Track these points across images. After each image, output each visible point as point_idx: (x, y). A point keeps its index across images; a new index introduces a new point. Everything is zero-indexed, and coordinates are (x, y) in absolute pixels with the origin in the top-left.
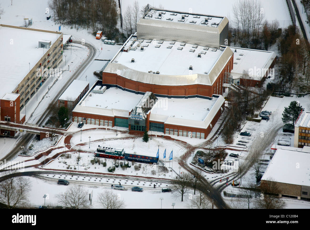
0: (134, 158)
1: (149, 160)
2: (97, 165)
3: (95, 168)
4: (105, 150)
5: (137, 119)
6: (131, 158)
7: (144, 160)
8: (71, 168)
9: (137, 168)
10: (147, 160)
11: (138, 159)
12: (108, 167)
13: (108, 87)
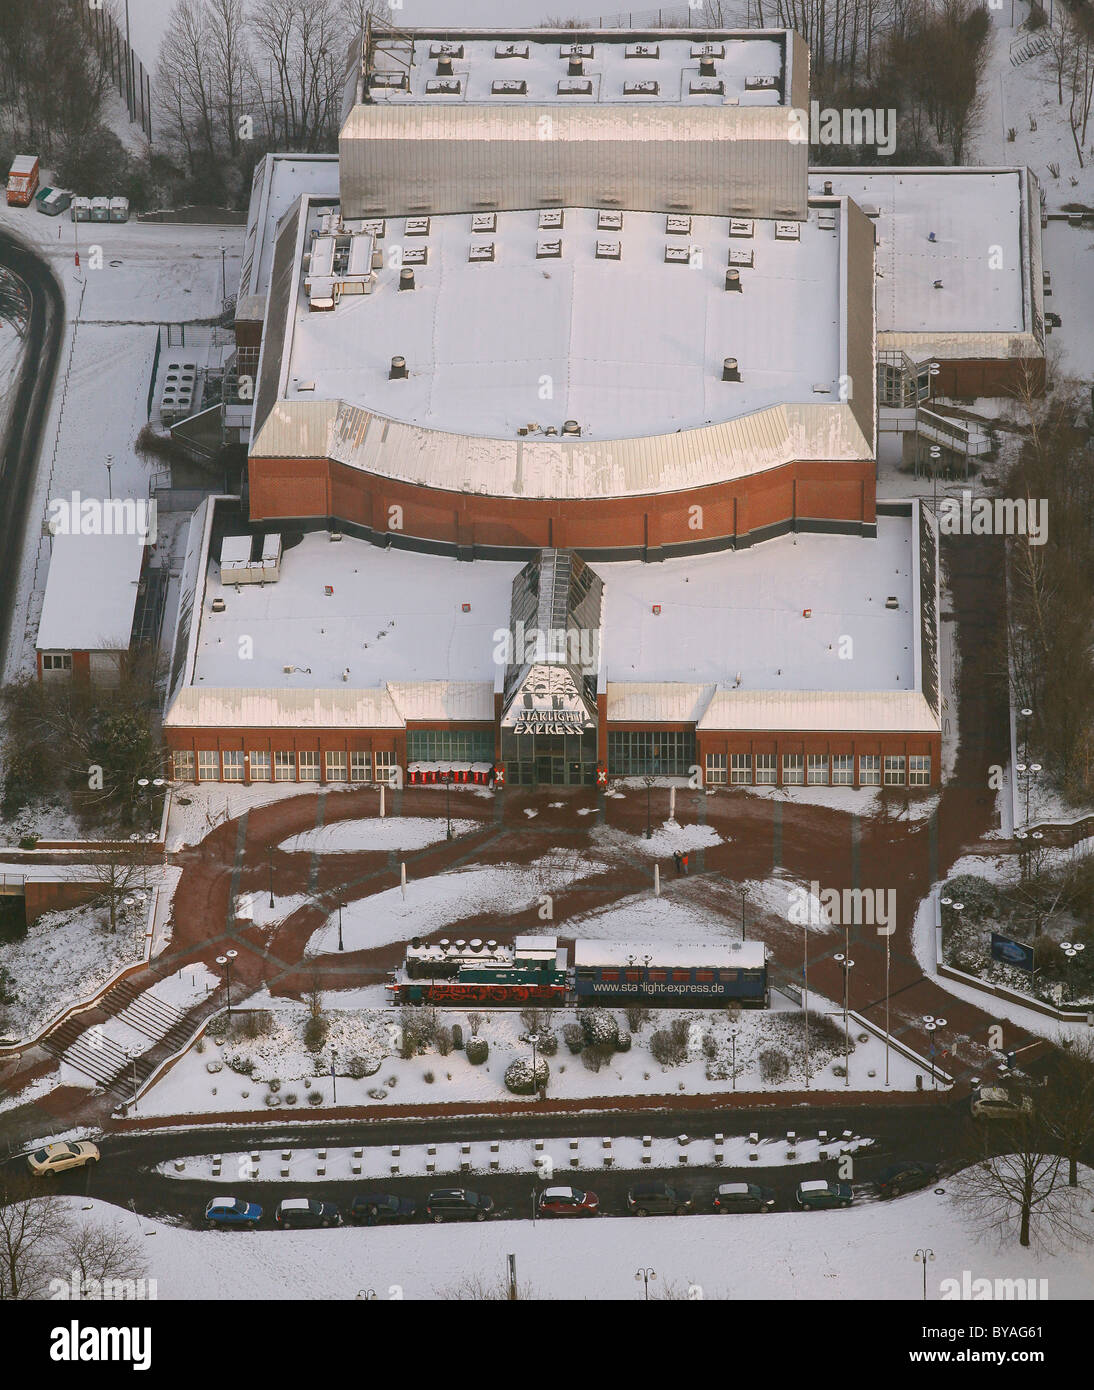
0: (627, 988)
1: (719, 989)
2: (431, 1059)
3: (429, 1079)
4: (455, 961)
5: (554, 729)
6: (615, 988)
7: (686, 990)
8: (291, 1099)
9: (669, 1049)
10: (705, 989)
11: (651, 989)
12: (498, 1060)
13: (292, 536)
